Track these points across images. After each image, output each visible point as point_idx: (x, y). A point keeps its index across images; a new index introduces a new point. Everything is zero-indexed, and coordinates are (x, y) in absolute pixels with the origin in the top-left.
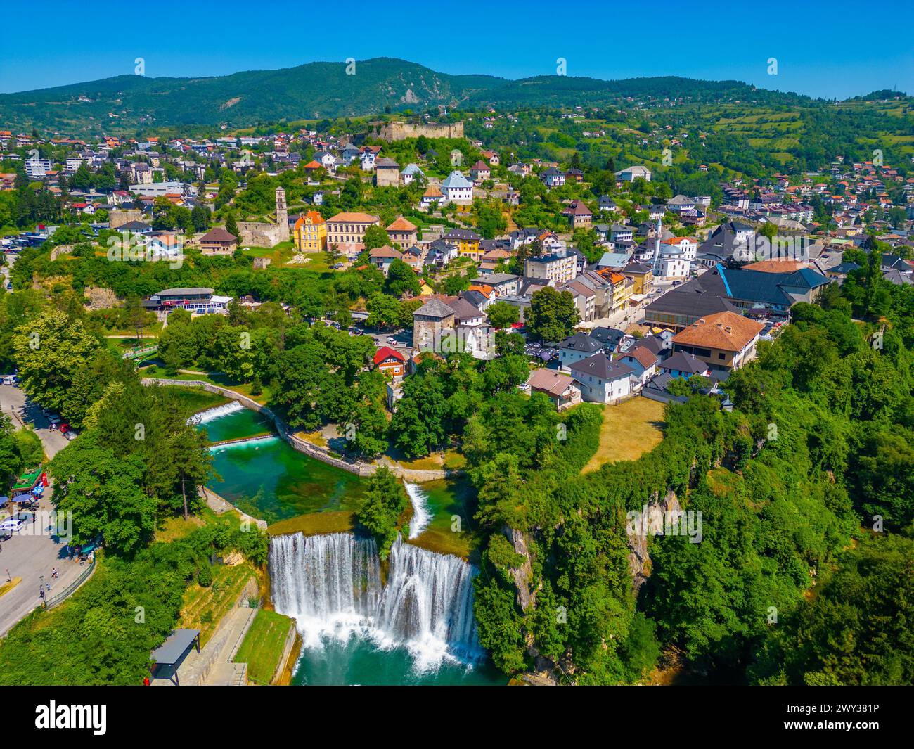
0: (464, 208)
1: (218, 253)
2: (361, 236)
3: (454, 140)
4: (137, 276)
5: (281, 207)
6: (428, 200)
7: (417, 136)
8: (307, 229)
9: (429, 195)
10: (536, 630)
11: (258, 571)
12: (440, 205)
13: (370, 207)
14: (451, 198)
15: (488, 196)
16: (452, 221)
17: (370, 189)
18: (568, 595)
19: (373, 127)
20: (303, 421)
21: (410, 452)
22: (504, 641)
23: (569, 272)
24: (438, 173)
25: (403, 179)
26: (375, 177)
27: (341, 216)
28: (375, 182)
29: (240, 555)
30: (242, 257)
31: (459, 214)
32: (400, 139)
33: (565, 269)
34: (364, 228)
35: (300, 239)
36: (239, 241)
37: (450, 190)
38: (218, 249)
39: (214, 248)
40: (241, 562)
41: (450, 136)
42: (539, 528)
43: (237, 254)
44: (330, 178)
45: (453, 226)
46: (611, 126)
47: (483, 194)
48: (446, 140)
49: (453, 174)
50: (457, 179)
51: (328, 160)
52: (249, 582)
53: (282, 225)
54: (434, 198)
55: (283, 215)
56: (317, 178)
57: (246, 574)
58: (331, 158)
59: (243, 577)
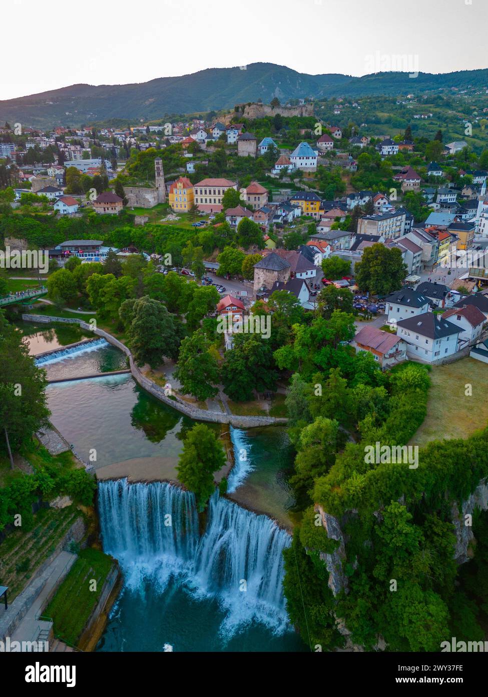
0: (309, 174)
1: (107, 211)
2: (221, 198)
3: (305, 119)
4: (45, 230)
5: (159, 174)
6: (279, 167)
7: (274, 115)
8: (179, 192)
9: (280, 163)
12: (289, 171)
13: (231, 174)
14: (298, 165)
15: (331, 164)
16: (298, 185)
17: (232, 160)
23: (398, 229)
24: (289, 145)
25: (260, 151)
26: (237, 148)
27: (207, 181)
28: (236, 153)
29: (67, 498)
30: (126, 216)
31: (304, 179)
32: (260, 117)
33: (394, 227)
34: (223, 191)
35: (173, 201)
36: (125, 202)
37: (298, 158)
38: (108, 208)
39: (104, 208)
40: (69, 504)
41: (302, 115)
43: (122, 213)
44: (201, 151)
45: (299, 189)
46: (438, 110)
47: (326, 162)
48: (298, 118)
49: (301, 145)
50: (304, 148)
51: (201, 136)
52: (76, 524)
53: (160, 189)
54: (284, 165)
55: (160, 181)
56: (191, 151)
57: (73, 515)
58: (204, 135)
59: (70, 519)
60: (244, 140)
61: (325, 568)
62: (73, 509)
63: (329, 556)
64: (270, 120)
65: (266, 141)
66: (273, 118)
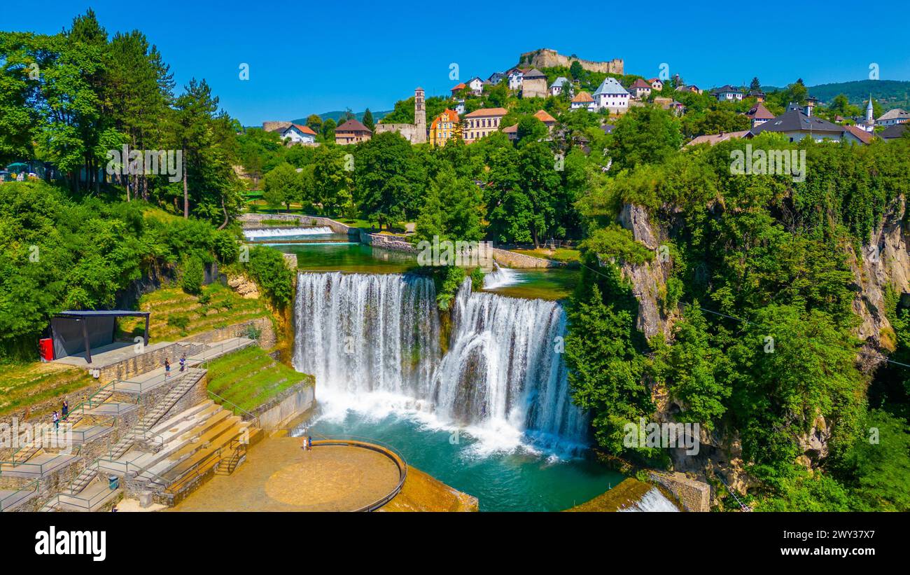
0: (618, 114)
1: (350, 142)
4: (271, 158)
5: (419, 107)
7: (571, 65)
9: (578, 100)
10: (671, 379)
11: (277, 315)
14: (603, 104)
18: (731, 324)
19: (525, 58)
20: (384, 215)
21: (506, 234)
22: (611, 391)
24: (590, 90)
25: (551, 92)
26: (521, 92)
27: (478, 112)
28: (520, 95)
29: (253, 286)
31: (611, 119)
32: (553, 66)
35: (435, 138)
37: (602, 96)
38: (352, 139)
39: (348, 139)
40: (255, 296)
42: (678, 210)
44: (475, 97)
48: (604, 74)
49: (606, 81)
50: (610, 85)
51: (476, 86)
52: (261, 321)
53: (420, 126)
54: (583, 103)
55: (421, 116)
56: (462, 96)
57: (258, 311)
58: (480, 83)
59: (253, 312)
60: (530, 78)
61: (630, 291)
62: (260, 304)
63: (637, 271)
64: (566, 69)
65: (560, 81)
66: (569, 67)
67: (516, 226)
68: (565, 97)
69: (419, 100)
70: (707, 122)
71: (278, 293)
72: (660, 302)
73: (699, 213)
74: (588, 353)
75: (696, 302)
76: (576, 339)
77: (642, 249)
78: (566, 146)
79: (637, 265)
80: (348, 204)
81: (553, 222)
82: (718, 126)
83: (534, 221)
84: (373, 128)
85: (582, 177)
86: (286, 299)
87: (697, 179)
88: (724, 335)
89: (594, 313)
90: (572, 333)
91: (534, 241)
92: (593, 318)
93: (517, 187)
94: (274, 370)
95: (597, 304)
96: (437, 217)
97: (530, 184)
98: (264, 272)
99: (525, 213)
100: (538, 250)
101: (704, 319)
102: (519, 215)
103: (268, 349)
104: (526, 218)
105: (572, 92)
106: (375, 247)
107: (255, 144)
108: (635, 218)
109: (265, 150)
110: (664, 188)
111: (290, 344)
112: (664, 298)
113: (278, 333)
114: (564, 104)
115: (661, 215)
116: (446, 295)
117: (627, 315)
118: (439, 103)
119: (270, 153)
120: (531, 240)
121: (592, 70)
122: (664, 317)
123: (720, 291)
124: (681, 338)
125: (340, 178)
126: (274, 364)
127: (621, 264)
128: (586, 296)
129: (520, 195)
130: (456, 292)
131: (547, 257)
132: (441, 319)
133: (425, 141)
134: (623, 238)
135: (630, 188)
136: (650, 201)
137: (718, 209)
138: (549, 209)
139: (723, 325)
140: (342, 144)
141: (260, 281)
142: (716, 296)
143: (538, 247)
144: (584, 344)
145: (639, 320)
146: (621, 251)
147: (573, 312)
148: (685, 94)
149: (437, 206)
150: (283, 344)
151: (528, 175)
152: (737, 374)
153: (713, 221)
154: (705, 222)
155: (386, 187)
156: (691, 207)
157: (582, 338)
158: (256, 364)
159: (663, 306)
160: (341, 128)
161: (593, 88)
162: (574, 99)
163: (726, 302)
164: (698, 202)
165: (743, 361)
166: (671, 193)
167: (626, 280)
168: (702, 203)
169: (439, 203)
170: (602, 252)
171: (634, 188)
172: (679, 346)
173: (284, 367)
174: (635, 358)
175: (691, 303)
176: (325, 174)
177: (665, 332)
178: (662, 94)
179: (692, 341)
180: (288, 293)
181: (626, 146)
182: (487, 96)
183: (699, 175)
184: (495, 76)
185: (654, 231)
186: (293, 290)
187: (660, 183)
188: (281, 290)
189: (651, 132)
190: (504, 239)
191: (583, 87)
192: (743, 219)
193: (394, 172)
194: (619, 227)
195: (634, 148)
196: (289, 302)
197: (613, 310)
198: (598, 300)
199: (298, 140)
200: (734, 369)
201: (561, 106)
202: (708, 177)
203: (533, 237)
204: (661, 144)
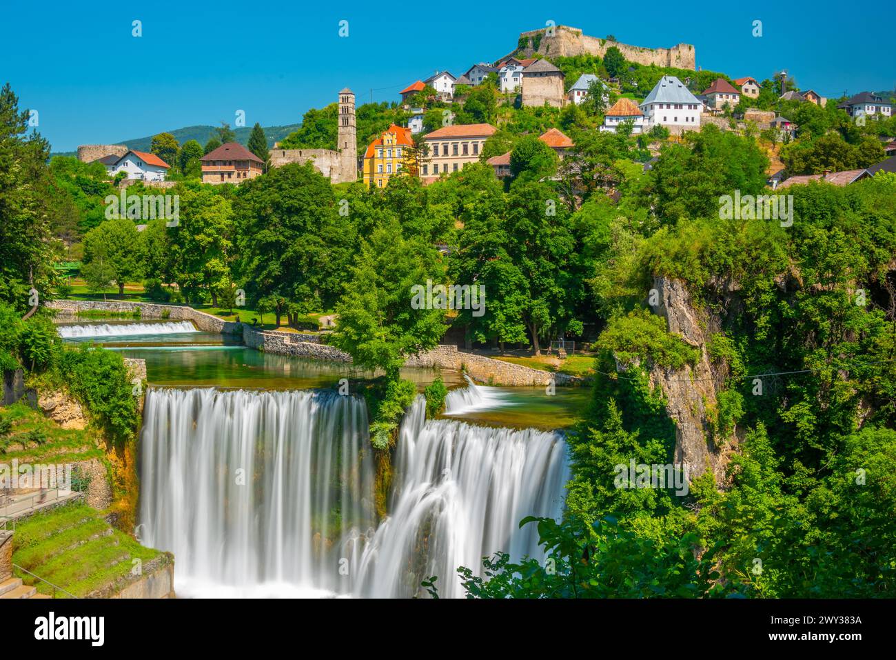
0: (683, 136)
3: (675, 70)
4: (92, 207)
5: (346, 121)
6: (615, 123)
7: (604, 53)
8: (387, 154)
11: (112, 456)
12: (636, 131)
17: (510, 112)
19: (526, 40)
20: (285, 300)
21: (486, 331)
24: (637, 96)
25: (571, 99)
26: (520, 97)
27: (447, 130)
28: (518, 102)
29: (77, 409)
34: (484, 145)
35: (372, 173)
37: (657, 107)
38: (230, 174)
39: (222, 174)
40: (79, 425)
42: (733, 287)
44: (442, 106)
47: (723, 124)
48: (660, 70)
49: (663, 81)
50: (670, 88)
51: (443, 85)
52: (88, 466)
53: (346, 153)
54: (624, 117)
55: (348, 136)
56: (419, 104)
57: (85, 449)
58: (450, 82)
59: (77, 451)
60: (535, 74)
61: (663, 409)
62: (87, 437)
63: (673, 378)
64: (596, 61)
65: (585, 81)
66: (602, 57)
67: (501, 316)
68: (595, 107)
69: (346, 110)
70: (816, 154)
71: (116, 421)
72: (707, 426)
73: (764, 292)
74: (602, 506)
75: (761, 426)
76: (583, 485)
77: (680, 345)
78: (584, 188)
79: (673, 368)
80: (223, 283)
81: (561, 311)
82: (834, 160)
83: (531, 309)
84: (265, 157)
85: (607, 239)
86: (127, 430)
87: (760, 240)
88: (802, 474)
89: (610, 443)
90: (578, 477)
91: (532, 342)
92: (609, 453)
93: (503, 253)
94: (110, 541)
95: (614, 430)
96: (372, 297)
97: (524, 248)
98: (94, 387)
99: (517, 295)
100: (539, 358)
101: (771, 451)
102: (507, 298)
103: (100, 510)
104: (518, 303)
105: (605, 99)
106: (269, 352)
107: (65, 184)
108: (669, 298)
109: (82, 193)
110: (712, 254)
111: (133, 505)
112: (714, 420)
113: (115, 486)
114: (592, 118)
115: (709, 294)
116: (385, 425)
117: (659, 446)
118: (380, 114)
119: (92, 200)
120: (527, 341)
121: (641, 62)
122: (715, 450)
123: (795, 409)
124: (739, 480)
125: (210, 239)
126: (110, 532)
127: (649, 369)
128: (598, 416)
129: (509, 267)
130: (400, 419)
131: (550, 368)
132: (376, 464)
133: (355, 179)
134: (652, 328)
135: (662, 253)
136: (692, 273)
137: (791, 284)
138: (556, 290)
139: (800, 460)
140: (213, 183)
141: (87, 402)
142: (788, 416)
143: (538, 353)
144: (595, 491)
145: (676, 454)
146: (649, 348)
147: (579, 443)
148: (796, 105)
149: (371, 281)
150: (122, 505)
151: (521, 234)
152: (817, 532)
153: (784, 303)
154: (773, 305)
155: (289, 253)
156: (753, 283)
157: (593, 483)
158: (83, 529)
159: (712, 431)
160: (212, 156)
161: (642, 93)
162: (609, 110)
163: (803, 424)
164: (761, 276)
165: (826, 511)
166: (722, 261)
167: (657, 391)
168: (767, 276)
169: (376, 276)
170: (621, 349)
171: (667, 253)
172: (736, 493)
173: (125, 537)
174: (671, 512)
175: (754, 427)
176: (187, 234)
177: (716, 472)
178: (758, 104)
179: (753, 484)
180: (131, 421)
181: (668, 190)
182: (461, 103)
183: (762, 234)
184: (476, 70)
185: (699, 318)
186: (139, 418)
187: (707, 246)
188: (121, 415)
189: (705, 170)
190: (482, 338)
191: (625, 91)
192: (823, 300)
193: (300, 229)
194: (647, 312)
195: (679, 194)
196: (132, 436)
197: (638, 439)
198: (616, 424)
199: (139, 177)
200: (813, 524)
201: (588, 121)
202: (776, 239)
203: (529, 336)
204: (722, 188)
